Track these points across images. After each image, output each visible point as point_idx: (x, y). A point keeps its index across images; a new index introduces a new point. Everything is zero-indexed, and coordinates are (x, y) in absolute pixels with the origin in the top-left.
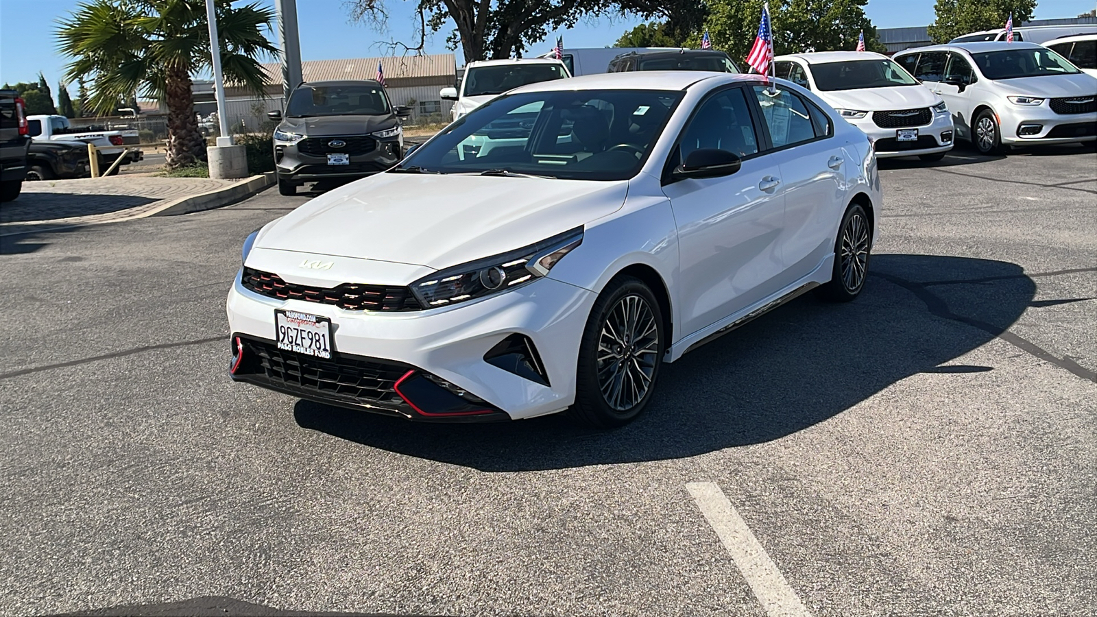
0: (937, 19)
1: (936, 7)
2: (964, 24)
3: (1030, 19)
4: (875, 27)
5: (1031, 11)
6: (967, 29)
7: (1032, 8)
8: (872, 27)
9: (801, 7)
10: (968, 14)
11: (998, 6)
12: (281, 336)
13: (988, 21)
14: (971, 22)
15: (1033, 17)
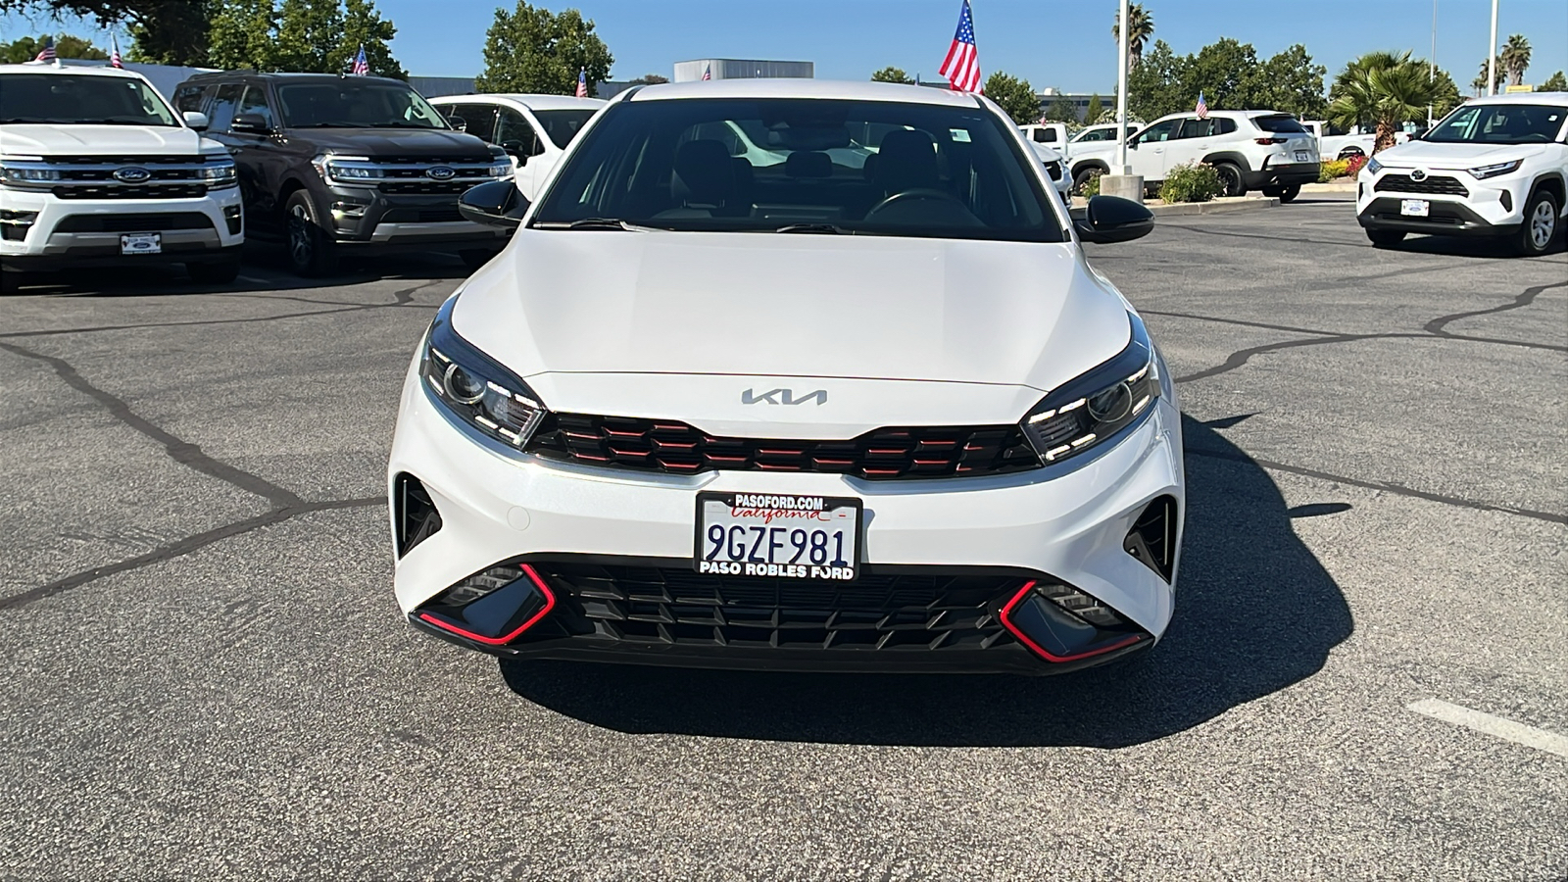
0: (488, 68)
1: (485, 51)
2: (524, 79)
3: (607, 80)
4: (406, 72)
5: (607, 70)
6: (529, 85)
7: (608, 66)
8: (402, 72)
9: (297, 34)
10: (530, 65)
11: (567, 58)
12: (708, 547)
13: (556, 76)
14: (535, 76)
15: (610, 77)
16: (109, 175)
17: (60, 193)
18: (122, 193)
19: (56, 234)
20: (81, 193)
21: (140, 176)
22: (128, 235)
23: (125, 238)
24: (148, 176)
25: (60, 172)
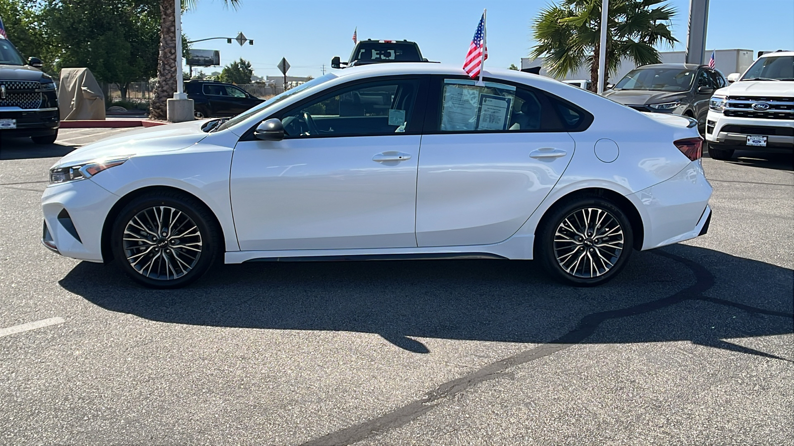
16: (749, 106)
17: (727, 113)
18: (755, 115)
19: (721, 132)
20: (736, 114)
21: (763, 107)
22: (751, 136)
23: (749, 137)
24: (768, 108)
25: (730, 104)
